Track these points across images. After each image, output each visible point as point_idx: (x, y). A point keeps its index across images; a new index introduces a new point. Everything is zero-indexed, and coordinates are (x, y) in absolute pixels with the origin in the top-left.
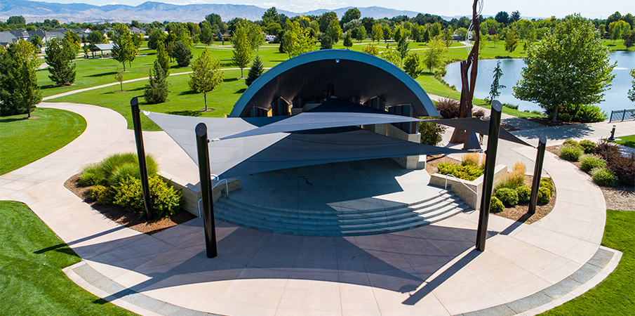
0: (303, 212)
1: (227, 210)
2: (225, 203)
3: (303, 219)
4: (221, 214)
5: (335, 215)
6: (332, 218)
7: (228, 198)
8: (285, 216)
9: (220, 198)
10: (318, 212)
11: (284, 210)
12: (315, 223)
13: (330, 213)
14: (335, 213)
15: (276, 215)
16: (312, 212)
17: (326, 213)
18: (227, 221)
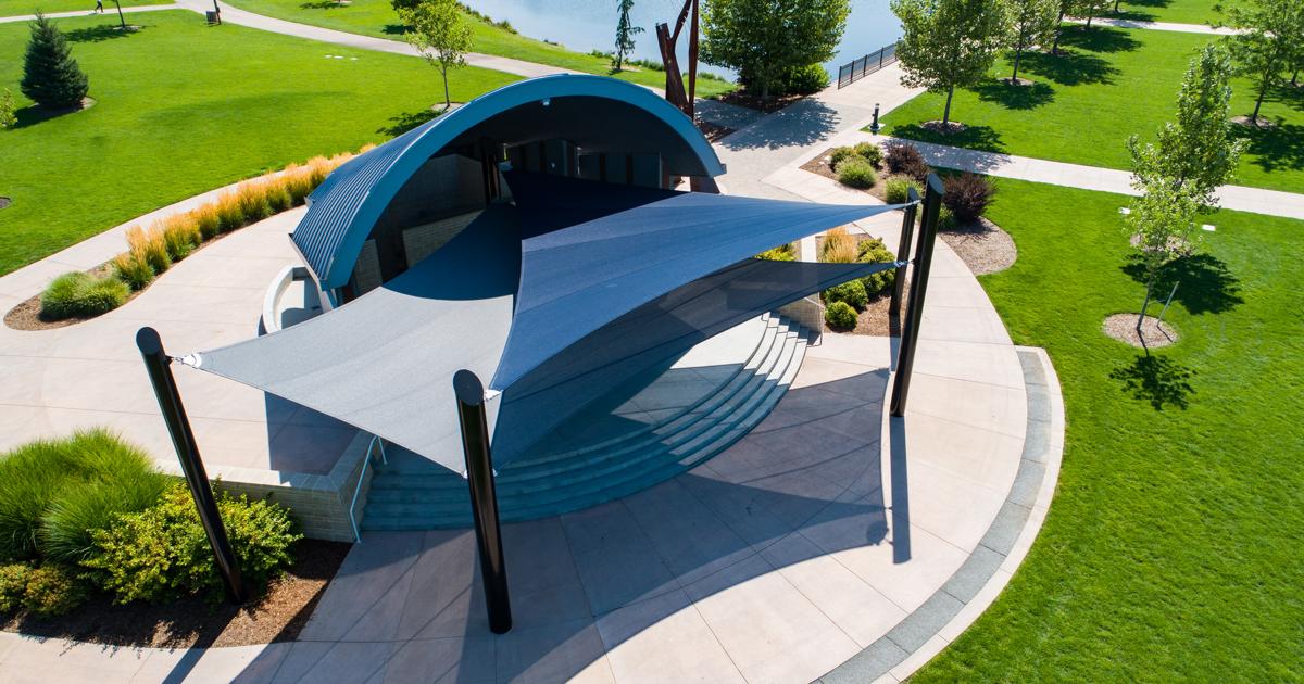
0: (588, 449)
1: (414, 502)
2: (394, 487)
3: (598, 466)
4: (406, 515)
5: (649, 434)
6: (648, 442)
7: (394, 473)
8: (558, 470)
9: (373, 478)
10: (618, 440)
11: (550, 459)
12: (625, 465)
13: (638, 433)
14: (647, 429)
15: (539, 475)
16: (606, 444)
17: (631, 435)
18: (436, 528)
